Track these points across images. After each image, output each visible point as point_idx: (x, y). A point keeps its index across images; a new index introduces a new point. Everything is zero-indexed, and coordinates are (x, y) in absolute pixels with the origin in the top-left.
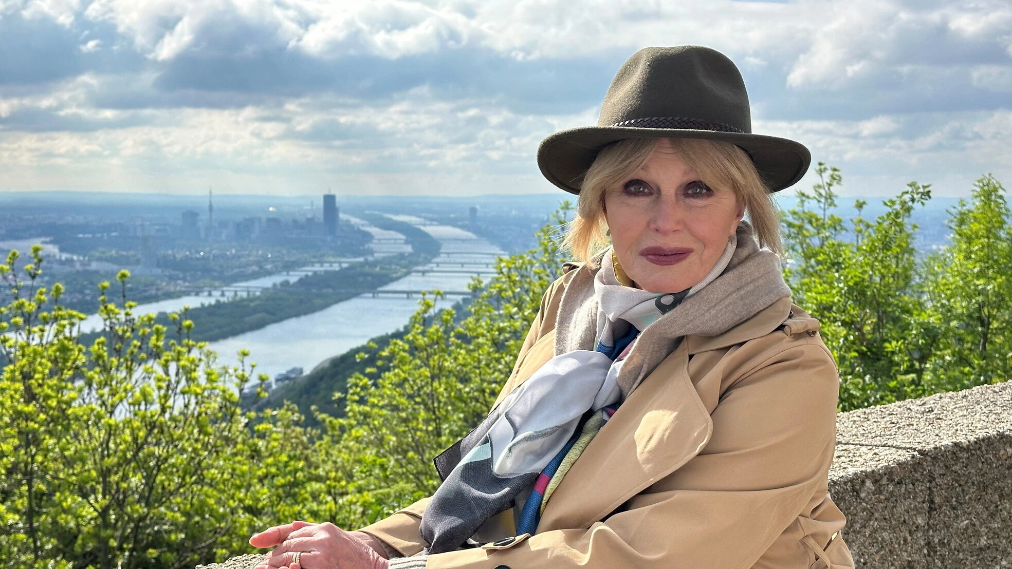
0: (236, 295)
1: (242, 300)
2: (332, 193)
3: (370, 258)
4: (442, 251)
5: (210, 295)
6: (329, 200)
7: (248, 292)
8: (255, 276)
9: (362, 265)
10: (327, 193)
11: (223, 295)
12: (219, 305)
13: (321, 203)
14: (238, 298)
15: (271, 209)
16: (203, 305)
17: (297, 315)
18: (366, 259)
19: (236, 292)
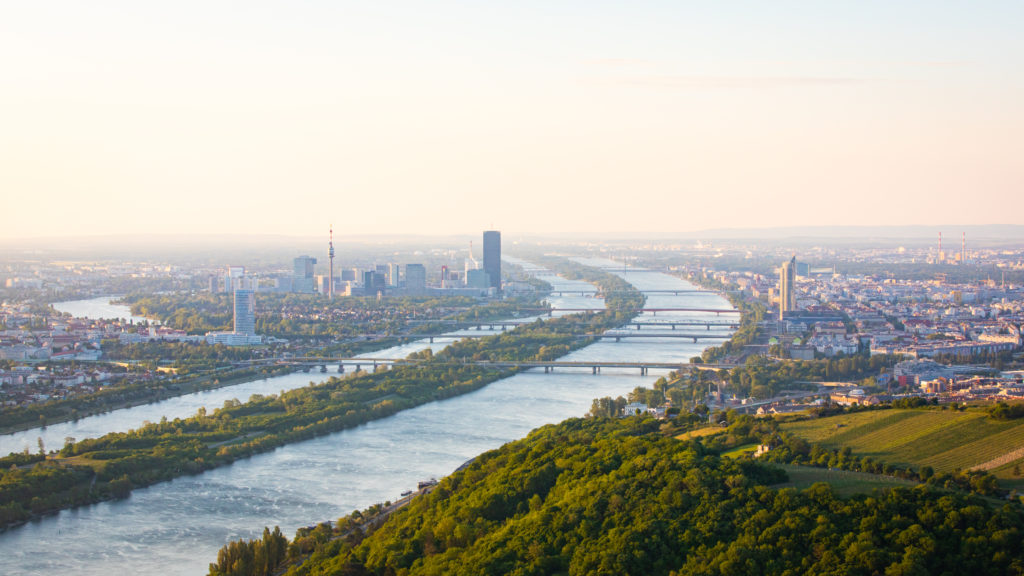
0: (358, 370)
1: (368, 377)
2: (495, 229)
3: (545, 318)
4: (645, 307)
5: (324, 371)
6: (492, 241)
7: (376, 366)
8: (387, 344)
9: (533, 327)
10: (489, 229)
11: (341, 371)
12: (335, 385)
14: (360, 375)
16: (312, 383)
17: (441, 398)
18: (540, 319)
19: (358, 366)
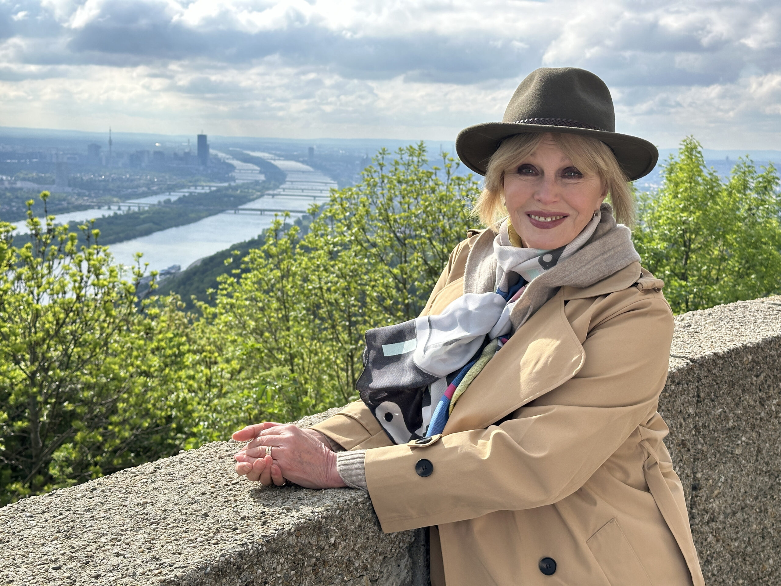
0: (129, 209)
1: (134, 213)
2: (204, 133)
3: (233, 184)
4: (287, 179)
5: (109, 209)
6: (202, 139)
7: (139, 207)
8: (144, 195)
9: (226, 188)
10: (200, 133)
11: (119, 209)
12: (116, 216)
13: (195, 140)
14: (131, 212)
15: (157, 144)
16: (104, 216)
17: (177, 225)
18: (230, 185)
19: (129, 207)
